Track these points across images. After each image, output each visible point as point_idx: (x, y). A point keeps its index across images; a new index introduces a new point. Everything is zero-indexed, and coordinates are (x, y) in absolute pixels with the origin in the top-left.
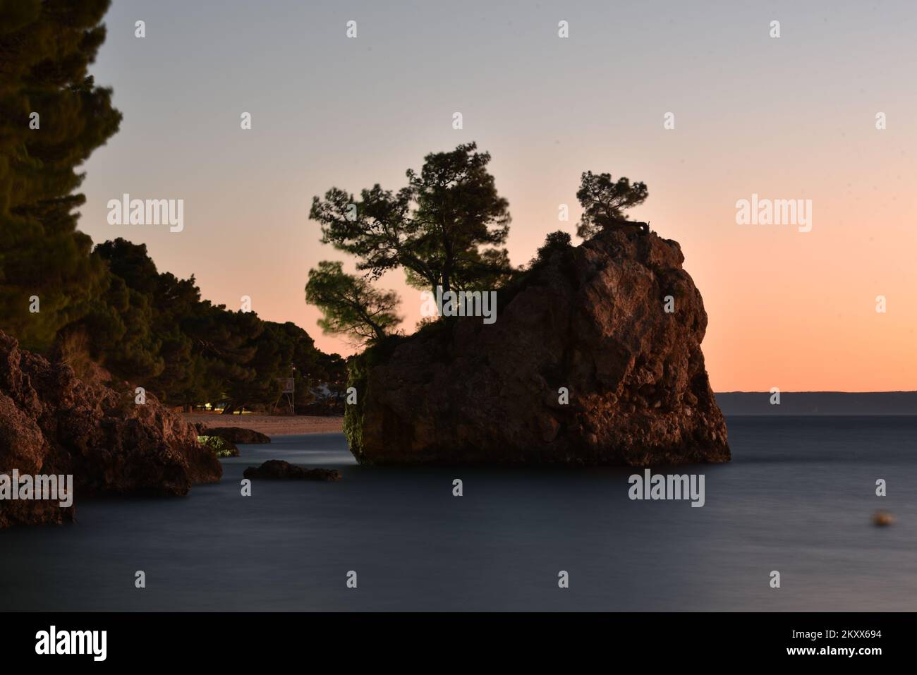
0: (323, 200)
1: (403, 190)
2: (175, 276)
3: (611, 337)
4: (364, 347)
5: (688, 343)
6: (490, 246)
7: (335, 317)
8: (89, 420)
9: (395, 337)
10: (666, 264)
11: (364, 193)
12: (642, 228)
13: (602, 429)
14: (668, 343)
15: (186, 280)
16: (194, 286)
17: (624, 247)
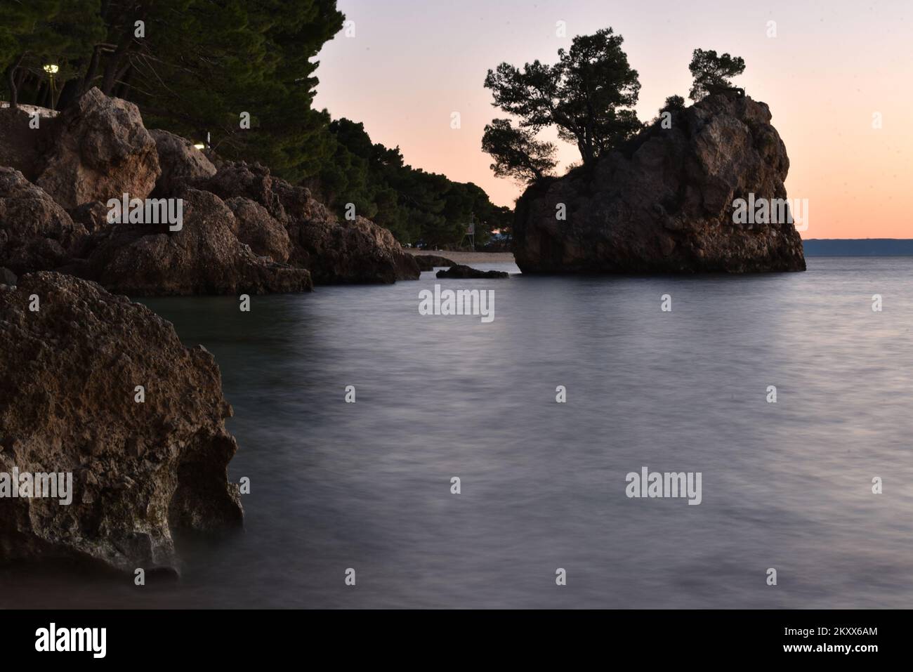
0: (495, 72)
1: (556, 66)
2: (385, 146)
3: (715, 175)
4: (526, 186)
5: (775, 181)
6: (624, 108)
7: (504, 163)
8: (322, 229)
9: (550, 177)
10: (758, 120)
11: (527, 67)
12: (739, 92)
13: (708, 246)
14: (759, 180)
15: (393, 149)
16: (399, 154)
17: (725, 107)
